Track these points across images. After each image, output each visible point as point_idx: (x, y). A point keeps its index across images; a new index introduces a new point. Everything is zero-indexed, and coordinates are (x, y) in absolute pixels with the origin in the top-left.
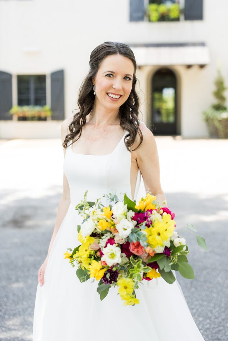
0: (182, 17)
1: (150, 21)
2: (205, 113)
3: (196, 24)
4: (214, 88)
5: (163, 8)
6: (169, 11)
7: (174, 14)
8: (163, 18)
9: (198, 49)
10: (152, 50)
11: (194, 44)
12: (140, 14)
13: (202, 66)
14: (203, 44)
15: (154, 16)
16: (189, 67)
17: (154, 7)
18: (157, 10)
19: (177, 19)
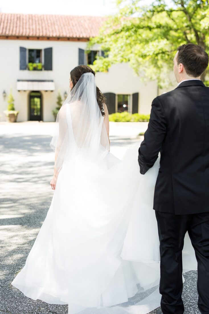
0: (43, 69)
1: (29, 69)
2: (53, 111)
3: (49, 72)
4: (57, 100)
5: (35, 65)
6: (37, 66)
7: (40, 68)
8: (35, 69)
9: (50, 83)
10: (30, 83)
11: (49, 81)
12: (25, 67)
13: (52, 91)
14: (52, 81)
15: (31, 68)
16: (46, 91)
17: (30, 64)
18: (32, 66)
19: (41, 70)
